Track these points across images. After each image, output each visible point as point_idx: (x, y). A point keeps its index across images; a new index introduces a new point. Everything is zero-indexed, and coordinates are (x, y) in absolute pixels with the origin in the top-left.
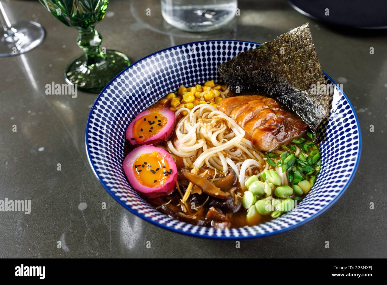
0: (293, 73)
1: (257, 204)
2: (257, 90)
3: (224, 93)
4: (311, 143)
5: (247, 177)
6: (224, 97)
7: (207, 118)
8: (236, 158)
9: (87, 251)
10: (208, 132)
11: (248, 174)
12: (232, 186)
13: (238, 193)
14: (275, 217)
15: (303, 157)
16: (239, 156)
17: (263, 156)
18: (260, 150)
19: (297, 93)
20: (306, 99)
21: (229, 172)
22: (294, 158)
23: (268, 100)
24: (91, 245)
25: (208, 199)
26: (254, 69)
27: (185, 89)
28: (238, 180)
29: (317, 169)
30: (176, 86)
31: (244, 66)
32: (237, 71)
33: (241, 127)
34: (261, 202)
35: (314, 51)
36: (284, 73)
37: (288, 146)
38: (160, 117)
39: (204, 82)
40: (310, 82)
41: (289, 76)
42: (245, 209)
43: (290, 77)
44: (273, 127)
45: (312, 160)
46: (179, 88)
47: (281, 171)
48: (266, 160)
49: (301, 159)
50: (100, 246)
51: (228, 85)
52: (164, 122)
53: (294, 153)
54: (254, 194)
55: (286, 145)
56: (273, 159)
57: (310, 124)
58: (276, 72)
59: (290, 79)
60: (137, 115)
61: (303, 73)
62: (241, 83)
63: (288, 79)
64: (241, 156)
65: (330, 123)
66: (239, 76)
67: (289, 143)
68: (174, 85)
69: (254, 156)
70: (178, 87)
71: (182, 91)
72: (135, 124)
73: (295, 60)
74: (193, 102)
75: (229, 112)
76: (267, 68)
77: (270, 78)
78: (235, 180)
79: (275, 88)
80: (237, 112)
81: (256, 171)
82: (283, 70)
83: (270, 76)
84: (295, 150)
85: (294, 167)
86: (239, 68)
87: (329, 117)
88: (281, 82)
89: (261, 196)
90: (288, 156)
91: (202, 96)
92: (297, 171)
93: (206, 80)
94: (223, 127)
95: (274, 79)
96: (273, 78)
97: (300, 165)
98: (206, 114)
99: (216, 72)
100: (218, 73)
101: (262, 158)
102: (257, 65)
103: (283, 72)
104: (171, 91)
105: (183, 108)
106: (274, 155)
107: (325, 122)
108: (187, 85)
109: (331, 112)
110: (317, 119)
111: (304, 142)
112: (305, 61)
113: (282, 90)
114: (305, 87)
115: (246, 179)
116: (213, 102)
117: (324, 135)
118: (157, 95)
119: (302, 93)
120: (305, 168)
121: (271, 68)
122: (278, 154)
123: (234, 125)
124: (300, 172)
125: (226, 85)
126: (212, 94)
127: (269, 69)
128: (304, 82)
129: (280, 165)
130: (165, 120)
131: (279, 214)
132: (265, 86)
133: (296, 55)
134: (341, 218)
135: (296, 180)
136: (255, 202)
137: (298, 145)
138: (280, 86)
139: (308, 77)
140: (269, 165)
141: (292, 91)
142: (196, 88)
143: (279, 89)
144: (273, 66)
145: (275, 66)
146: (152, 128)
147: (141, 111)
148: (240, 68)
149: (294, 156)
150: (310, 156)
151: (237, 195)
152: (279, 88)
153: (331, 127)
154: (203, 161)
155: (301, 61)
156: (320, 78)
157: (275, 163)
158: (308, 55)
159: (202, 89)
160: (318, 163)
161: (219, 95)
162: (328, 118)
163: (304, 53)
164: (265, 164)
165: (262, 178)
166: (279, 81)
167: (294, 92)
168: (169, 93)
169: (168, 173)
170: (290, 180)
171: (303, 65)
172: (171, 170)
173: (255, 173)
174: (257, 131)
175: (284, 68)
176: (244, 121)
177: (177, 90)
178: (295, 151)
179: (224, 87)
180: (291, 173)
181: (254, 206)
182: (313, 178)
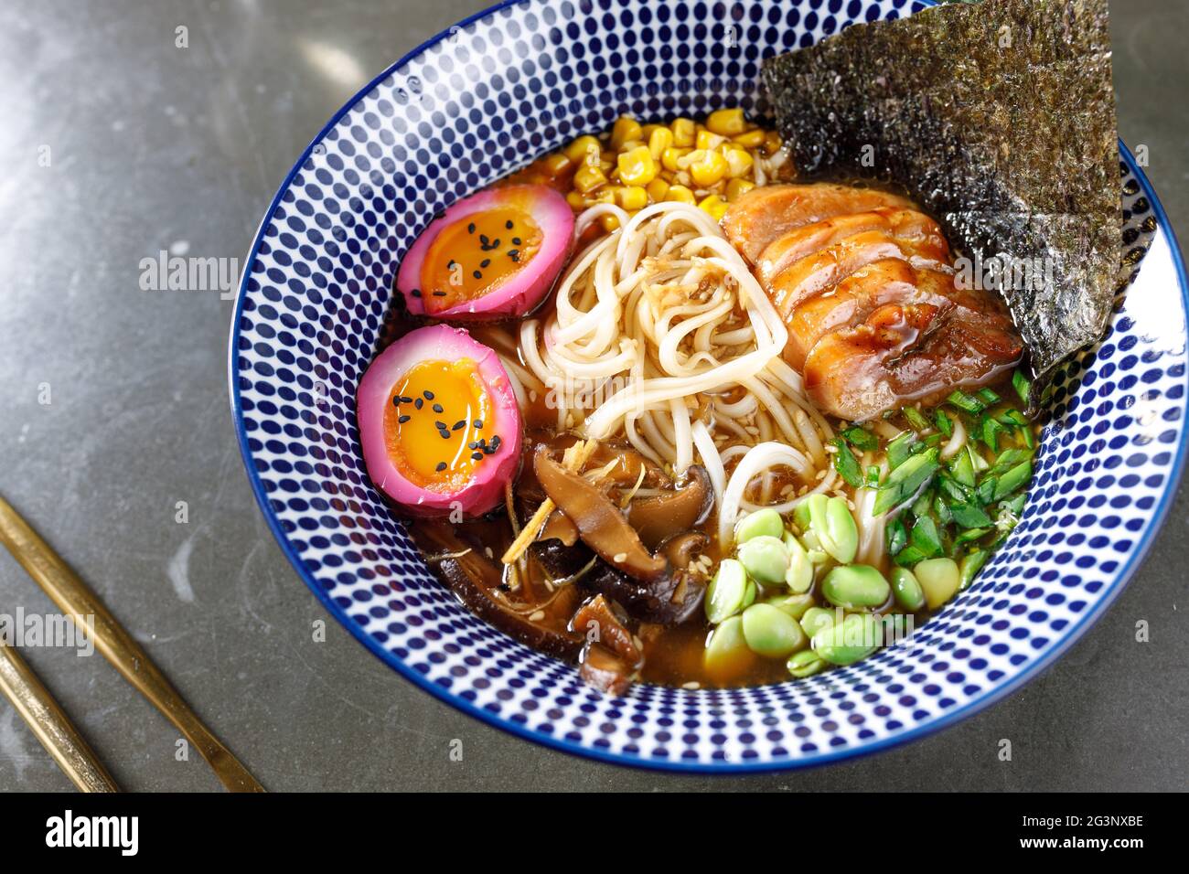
0: (1021, 139)
1: (747, 616)
2: (888, 169)
3: (768, 164)
4: (1015, 417)
5: (746, 505)
6: (761, 179)
7: (678, 258)
8: (732, 425)
9: (243, 612)
10: (657, 319)
11: (755, 496)
12: (690, 528)
13: (701, 557)
14: (797, 673)
15: (968, 465)
16: (745, 421)
17: (830, 434)
18: (824, 413)
19: (1021, 215)
20: (1043, 245)
21: (691, 477)
22: (934, 467)
23: (909, 222)
24: (257, 593)
25: (591, 564)
26: (887, 93)
27: (635, 129)
28: (714, 512)
29: (1003, 523)
30: (608, 114)
31: (855, 75)
32: (829, 90)
33: (781, 317)
34: (764, 610)
35: (1106, 79)
36: (991, 131)
37: (929, 413)
38: (524, 224)
39: (707, 109)
40: (1072, 190)
41: (1005, 146)
42: (708, 621)
43: (1007, 152)
44: (890, 336)
45: (994, 487)
46: (618, 120)
47: (872, 507)
48: (834, 454)
49: (957, 474)
50: (281, 604)
51: (788, 136)
52: (529, 250)
53: (942, 443)
54: (751, 577)
55: (922, 407)
56: (861, 454)
57: (1035, 344)
58: (963, 121)
59: (1006, 159)
60: (452, 206)
61: (1055, 151)
62: (834, 136)
63: (999, 153)
64: (752, 423)
65: (1098, 365)
66: (832, 109)
67: (936, 402)
68: (599, 108)
69: (798, 431)
70: (616, 117)
71: (623, 132)
72: (435, 237)
73: (1034, 96)
74: (647, 187)
75: (758, 246)
76: (936, 98)
77: (940, 138)
78: (703, 510)
79: (951, 178)
80: (783, 256)
81: (788, 489)
82: (986, 118)
83: (940, 129)
84: (948, 434)
85: (921, 499)
86: (838, 79)
87: (1103, 339)
88: (975, 162)
89: (770, 589)
90: (915, 453)
91: (685, 167)
92: (926, 518)
93: (716, 102)
94: (723, 301)
95: (952, 144)
96: (949, 139)
97: (948, 497)
98: (677, 239)
99: (756, 80)
100: (762, 86)
101: (824, 442)
102: (901, 81)
103: (986, 126)
104: (588, 128)
105: (606, 205)
106: (868, 438)
107: (1083, 355)
108: (647, 114)
109: (1114, 324)
110: (1061, 334)
111: (991, 409)
112: (1069, 109)
113: (971, 192)
114: (1052, 203)
115: (743, 513)
116: (719, 194)
117: (1066, 400)
118: (536, 140)
119: (1037, 222)
120: (959, 512)
121: (948, 101)
122: (882, 436)
123: (757, 305)
124: (936, 524)
125: (780, 136)
126: (719, 166)
127: (940, 102)
128: (1052, 185)
129: (874, 484)
130: (535, 240)
131: (814, 666)
132: (917, 163)
133: (1040, 78)
134: (1066, 678)
135: (914, 552)
136: (745, 604)
137: (965, 416)
138: (969, 174)
139: (1068, 169)
140: (838, 476)
141: (1006, 204)
142: (673, 130)
143: (964, 183)
144: (956, 97)
145: (961, 98)
146: (485, 264)
147: (470, 190)
148: (842, 82)
149: (938, 456)
150: (993, 466)
151: (698, 563)
152: (963, 179)
153: (1098, 384)
154: (618, 419)
155: (1056, 104)
156: (1105, 186)
157: (859, 471)
158: (1085, 91)
159: (695, 136)
160: (1013, 505)
161: (746, 168)
162: (1098, 344)
163: (1072, 77)
164: (826, 467)
165: (797, 520)
166: (970, 154)
167: (1010, 208)
168: (581, 135)
169: (484, 451)
170: (894, 546)
171: (1058, 121)
172: (497, 440)
173: (782, 493)
174: (828, 341)
175: (992, 112)
176: (796, 295)
177: (610, 128)
178: (948, 439)
179: (775, 141)
180: (906, 521)
181: (737, 618)
182: (976, 556)
